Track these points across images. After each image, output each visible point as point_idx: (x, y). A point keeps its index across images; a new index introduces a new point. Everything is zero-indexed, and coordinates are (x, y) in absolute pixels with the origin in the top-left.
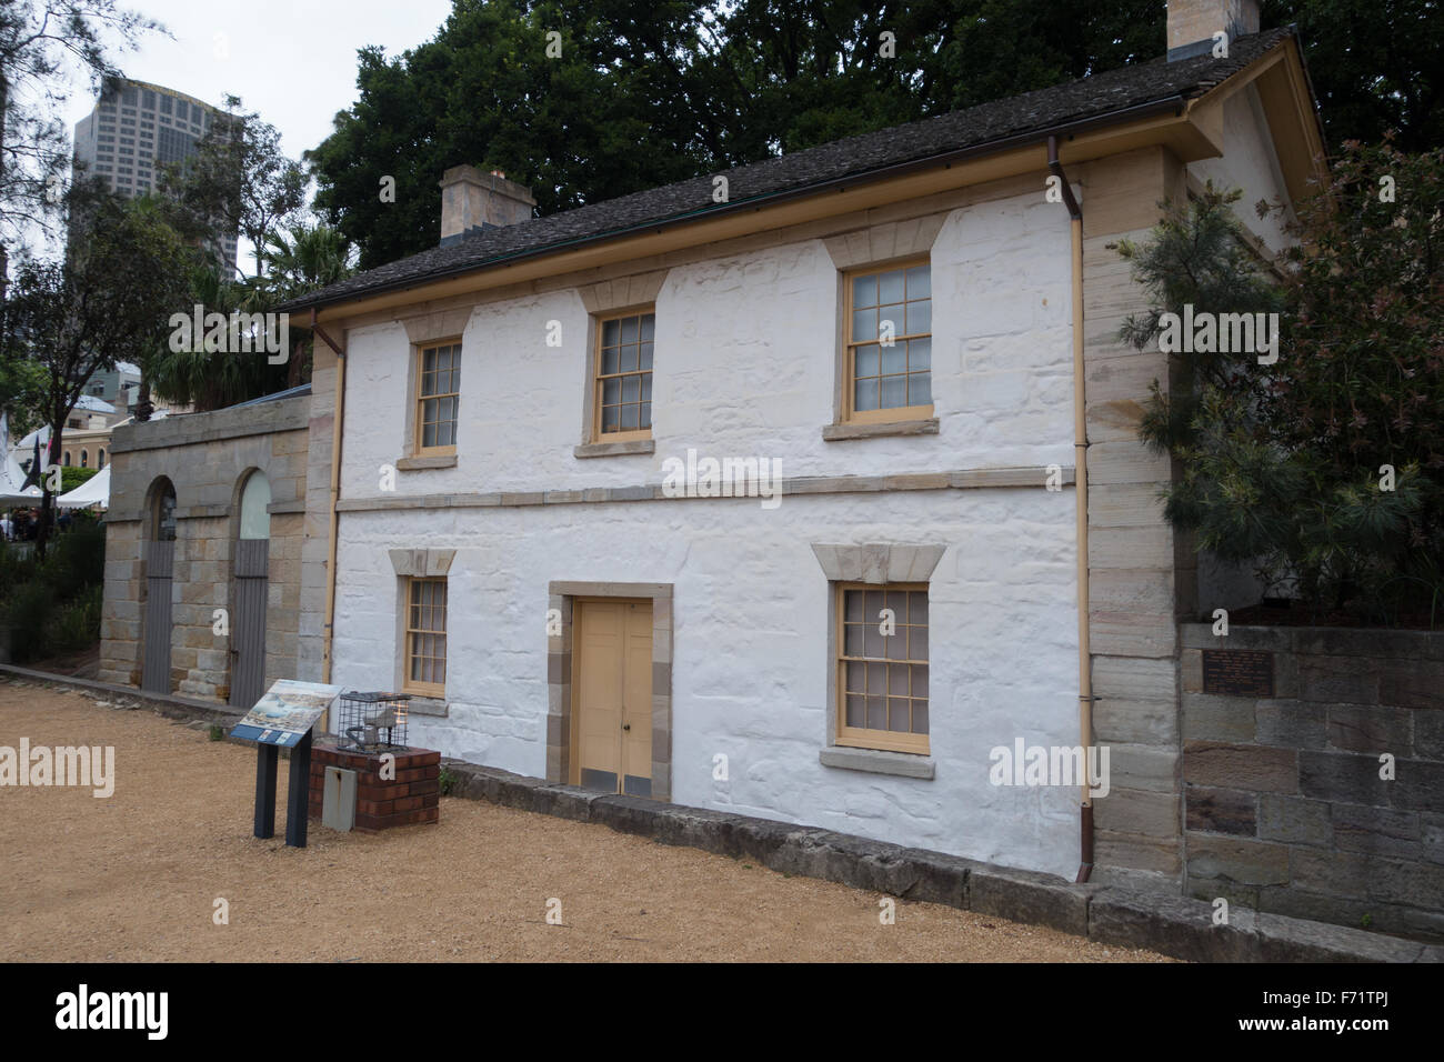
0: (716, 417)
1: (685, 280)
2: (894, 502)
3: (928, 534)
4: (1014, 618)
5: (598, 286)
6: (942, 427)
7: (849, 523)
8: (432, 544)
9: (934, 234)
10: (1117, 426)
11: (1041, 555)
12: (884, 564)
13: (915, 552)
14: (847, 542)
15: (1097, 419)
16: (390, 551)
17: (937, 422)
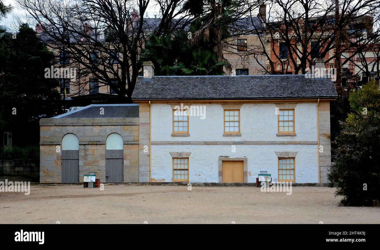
0: (255, 131)
1: (246, 106)
2: (289, 146)
3: (295, 150)
4: (308, 162)
5: (226, 105)
6: (297, 135)
7: (281, 149)
8: (183, 151)
9: (295, 107)
10: (324, 137)
11: (312, 153)
12: (288, 155)
13: (293, 153)
14: (281, 151)
15: (321, 136)
16: (170, 153)
17: (296, 134)
